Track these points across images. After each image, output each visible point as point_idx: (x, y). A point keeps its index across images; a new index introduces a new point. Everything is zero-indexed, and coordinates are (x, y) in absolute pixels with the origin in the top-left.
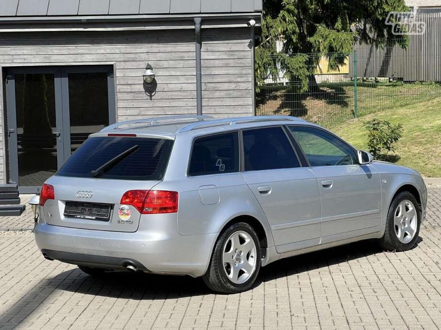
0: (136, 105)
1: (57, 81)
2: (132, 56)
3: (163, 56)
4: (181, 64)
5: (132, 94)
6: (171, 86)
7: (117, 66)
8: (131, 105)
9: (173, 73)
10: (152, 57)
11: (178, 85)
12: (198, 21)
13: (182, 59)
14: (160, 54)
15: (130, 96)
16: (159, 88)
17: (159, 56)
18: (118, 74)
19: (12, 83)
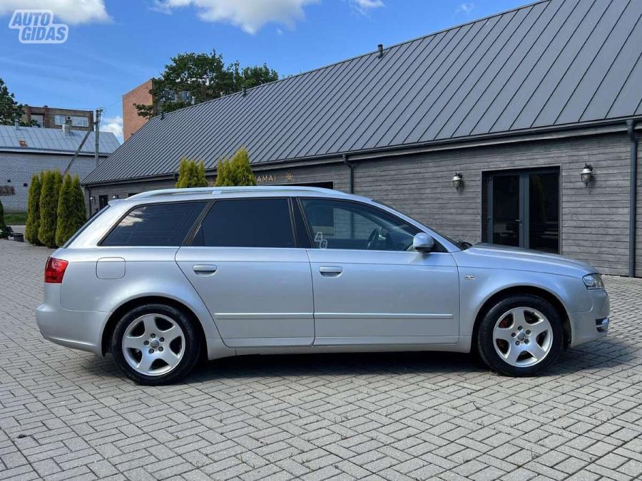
0: (577, 199)
1: (521, 180)
2: (576, 158)
3: (603, 157)
4: (618, 163)
5: (575, 190)
6: (608, 183)
7: (563, 167)
8: (573, 199)
9: (611, 171)
10: (593, 158)
11: (615, 182)
12: (630, 122)
13: (619, 159)
14: (601, 155)
15: (572, 192)
16: (598, 184)
17: (598, 157)
18: (564, 173)
19: (491, 185)
